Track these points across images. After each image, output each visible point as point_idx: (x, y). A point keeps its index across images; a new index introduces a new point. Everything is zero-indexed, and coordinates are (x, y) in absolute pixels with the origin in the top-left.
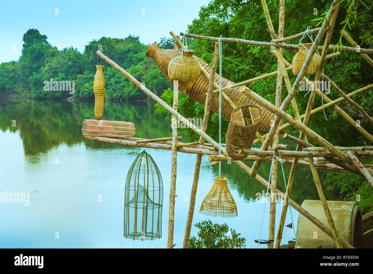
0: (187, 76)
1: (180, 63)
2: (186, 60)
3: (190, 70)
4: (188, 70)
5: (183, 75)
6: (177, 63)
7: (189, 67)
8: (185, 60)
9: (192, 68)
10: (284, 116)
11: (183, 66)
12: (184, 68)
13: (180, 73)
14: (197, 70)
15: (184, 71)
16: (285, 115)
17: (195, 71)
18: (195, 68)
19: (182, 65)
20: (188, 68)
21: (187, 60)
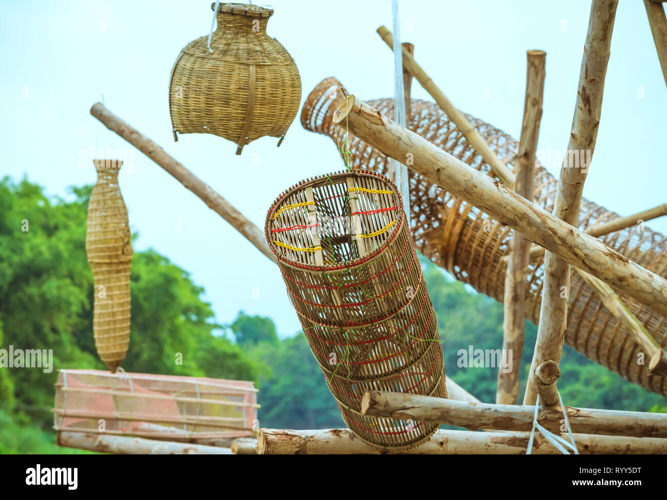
0: (231, 110)
1: (203, 58)
2: (229, 45)
3: (245, 87)
4: (233, 87)
5: (217, 109)
6: (192, 59)
7: (238, 74)
8: (226, 48)
9: (252, 79)
10: (563, 240)
11: (214, 71)
12: (219, 78)
13: (202, 98)
14: (275, 86)
15: (217, 91)
16: (569, 239)
17: (268, 90)
18: (268, 76)
19: (209, 65)
20: (235, 78)
21: (233, 47)
